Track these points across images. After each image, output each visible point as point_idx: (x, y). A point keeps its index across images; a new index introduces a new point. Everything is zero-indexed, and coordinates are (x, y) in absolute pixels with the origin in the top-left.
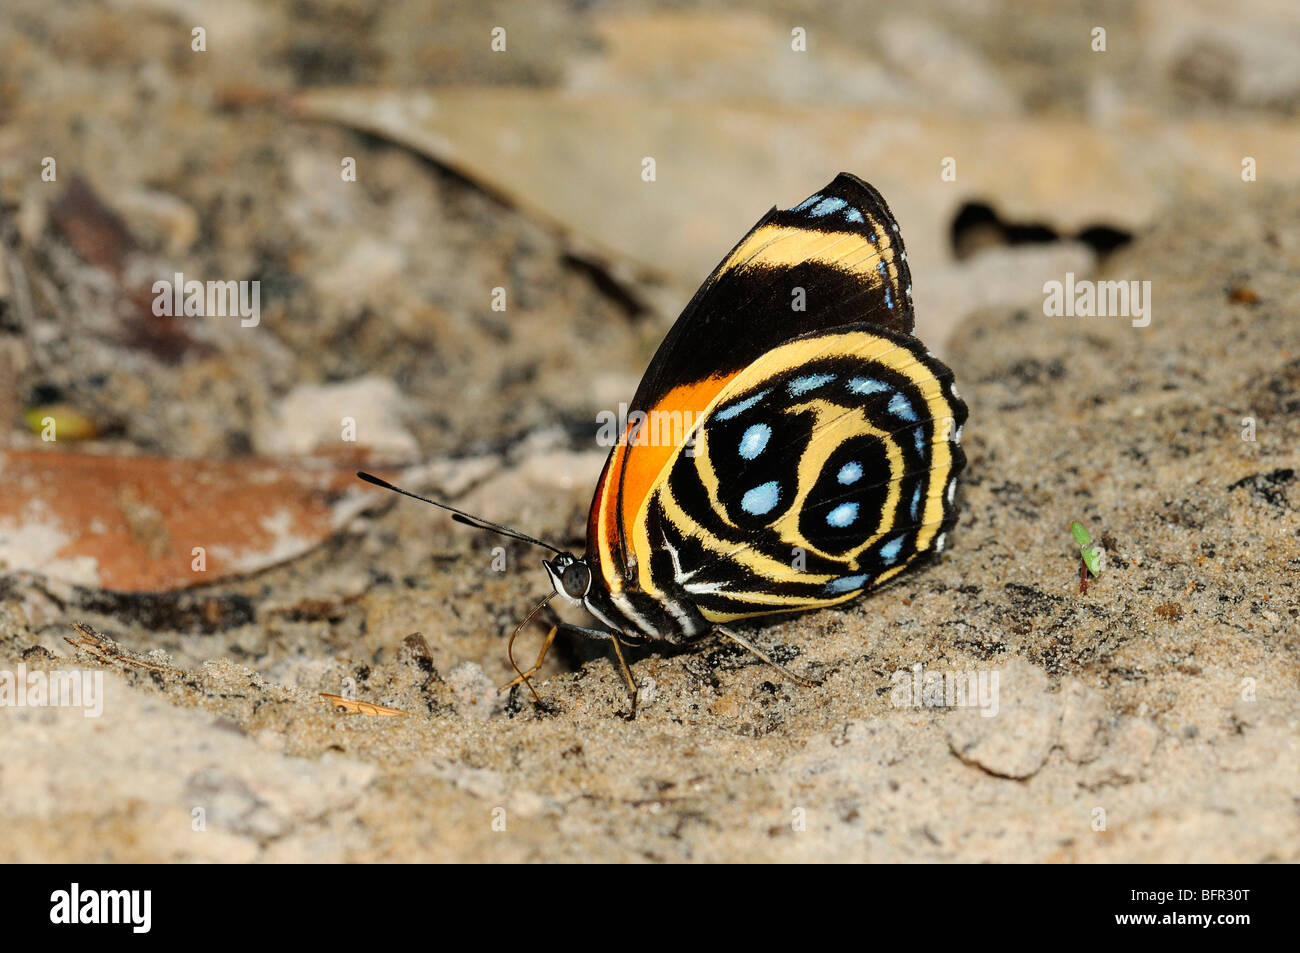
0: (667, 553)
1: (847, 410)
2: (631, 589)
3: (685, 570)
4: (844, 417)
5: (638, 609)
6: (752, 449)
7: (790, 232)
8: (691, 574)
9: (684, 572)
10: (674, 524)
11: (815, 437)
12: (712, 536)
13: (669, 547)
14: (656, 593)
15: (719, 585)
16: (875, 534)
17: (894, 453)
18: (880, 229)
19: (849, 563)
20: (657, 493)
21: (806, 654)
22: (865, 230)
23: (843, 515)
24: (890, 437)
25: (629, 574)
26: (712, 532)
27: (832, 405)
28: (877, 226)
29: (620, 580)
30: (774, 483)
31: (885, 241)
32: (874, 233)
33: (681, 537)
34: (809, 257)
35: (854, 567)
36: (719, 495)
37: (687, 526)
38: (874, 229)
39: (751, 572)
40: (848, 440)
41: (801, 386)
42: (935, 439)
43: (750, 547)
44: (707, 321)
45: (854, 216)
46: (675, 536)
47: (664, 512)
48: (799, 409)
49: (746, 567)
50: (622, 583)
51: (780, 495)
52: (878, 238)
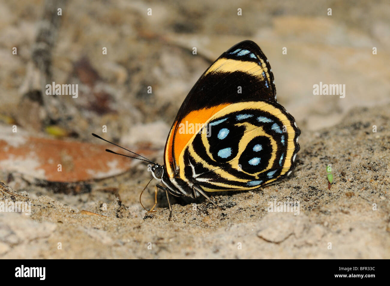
0: (190, 167)
1: (256, 127)
2: (177, 177)
3: (197, 173)
4: (255, 129)
5: (179, 184)
6: (222, 136)
7: (231, 61)
8: (199, 175)
9: (196, 174)
10: (193, 158)
11: (245, 134)
12: (207, 163)
13: (191, 165)
14: (185, 180)
15: (208, 179)
16: (266, 169)
17: (273, 143)
18: (262, 61)
19: (255, 176)
20: (188, 147)
21: (238, 205)
22: (257, 61)
23: (255, 161)
24: (272, 137)
25: (176, 172)
26: (207, 162)
27: (251, 125)
28: (261, 60)
29: (173, 174)
30: (230, 148)
31: (264, 65)
32: (260, 62)
33: (195, 162)
34: (237, 70)
35: (257, 178)
36: (210, 150)
37: (198, 159)
38: (260, 61)
39: (220, 176)
40: (257, 137)
41: (241, 117)
42: (289, 140)
43: (220, 168)
44: (202, 89)
45: (253, 56)
46: (193, 162)
47: (190, 154)
48: (240, 125)
49: (219, 174)
50: (174, 175)
51: (232, 152)
52: (261, 64)
